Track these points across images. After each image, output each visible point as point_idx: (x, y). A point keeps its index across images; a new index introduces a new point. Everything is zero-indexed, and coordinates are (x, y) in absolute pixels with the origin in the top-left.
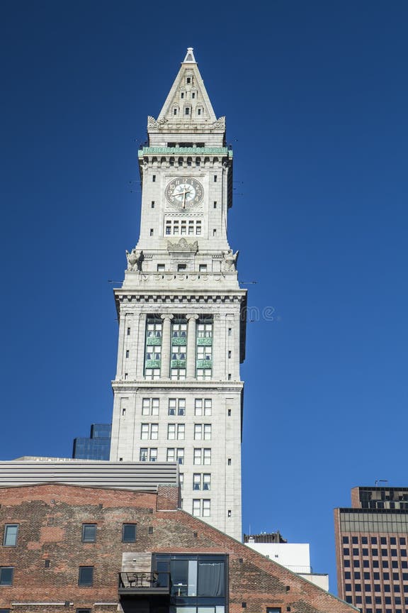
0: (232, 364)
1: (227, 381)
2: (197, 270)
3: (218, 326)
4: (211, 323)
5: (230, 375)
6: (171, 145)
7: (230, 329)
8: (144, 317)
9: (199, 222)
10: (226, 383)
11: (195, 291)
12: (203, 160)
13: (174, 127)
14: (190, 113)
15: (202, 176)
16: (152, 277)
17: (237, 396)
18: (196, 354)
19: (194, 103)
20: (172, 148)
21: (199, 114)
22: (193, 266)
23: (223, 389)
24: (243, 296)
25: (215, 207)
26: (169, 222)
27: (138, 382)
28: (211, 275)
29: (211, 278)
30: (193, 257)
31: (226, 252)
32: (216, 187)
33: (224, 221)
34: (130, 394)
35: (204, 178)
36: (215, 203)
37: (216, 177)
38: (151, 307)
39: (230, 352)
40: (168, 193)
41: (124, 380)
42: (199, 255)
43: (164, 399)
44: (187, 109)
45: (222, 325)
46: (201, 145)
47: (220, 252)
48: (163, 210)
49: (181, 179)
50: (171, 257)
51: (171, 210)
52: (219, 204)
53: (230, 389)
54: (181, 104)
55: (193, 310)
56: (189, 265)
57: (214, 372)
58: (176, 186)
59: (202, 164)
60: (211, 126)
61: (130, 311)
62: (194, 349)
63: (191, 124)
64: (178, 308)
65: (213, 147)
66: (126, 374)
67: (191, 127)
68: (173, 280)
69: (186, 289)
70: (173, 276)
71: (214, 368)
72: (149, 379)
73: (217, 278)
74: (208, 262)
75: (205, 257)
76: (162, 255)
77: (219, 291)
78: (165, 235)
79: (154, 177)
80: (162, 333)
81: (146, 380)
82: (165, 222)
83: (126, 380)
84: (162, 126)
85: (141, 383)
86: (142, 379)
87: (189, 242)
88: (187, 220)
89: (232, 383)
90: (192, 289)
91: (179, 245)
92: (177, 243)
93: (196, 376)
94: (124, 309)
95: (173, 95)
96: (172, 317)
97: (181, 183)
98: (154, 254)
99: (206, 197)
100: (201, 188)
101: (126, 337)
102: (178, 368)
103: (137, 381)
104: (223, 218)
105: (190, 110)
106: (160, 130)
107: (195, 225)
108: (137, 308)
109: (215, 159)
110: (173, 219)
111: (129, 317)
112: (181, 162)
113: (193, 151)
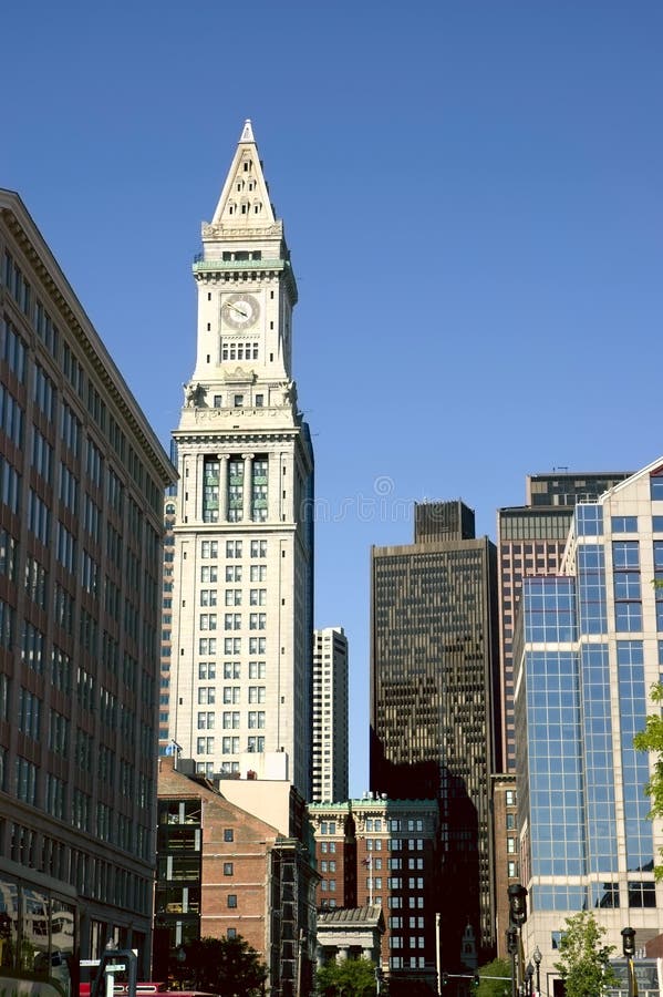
0: (287, 504)
1: (282, 522)
3: (273, 464)
4: (267, 462)
5: (284, 516)
6: (226, 256)
7: (285, 468)
8: (202, 458)
9: (256, 345)
10: (281, 525)
11: (250, 430)
12: (258, 274)
13: (230, 233)
14: (247, 211)
15: (258, 291)
16: (208, 414)
17: (290, 537)
19: (251, 198)
20: (228, 261)
21: (256, 212)
22: (250, 396)
23: (279, 531)
24: (297, 435)
25: (272, 328)
26: (225, 345)
27: (198, 527)
28: (267, 409)
29: (267, 413)
30: (249, 387)
31: (283, 381)
32: (273, 304)
33: (280, 345)
34: (190, 538)
35: (261, 294)
36: (272, 324)
37: (272, 293)
38: (208, 448)
39: (284, 492)
40: (224, 313)
41: (183, 525)
42: (256, 384)
43: (223, 542)
44: (244, 208)
45: (277, 465)
46: (257, 255)
47: (276, 380)
48: (219, 332)
49: (238, 295)
50: (228, 387)
51: (228, 332)
53: (284, 531)
54: (238, 200)
55: (248, 449)
56: (245, 396)
57: (269, 513)
58: (232, 304)
59: (258, 280)
60: (268, 231)
61: (188, 451)
62: (250, 488)
63: (247, 229)
64: (235, 448)
66: (186, 518)
67: (246, 233)
68: (229, 418)
69: (242, 427)
70: (229, 412)
71: (269, 509)
72: (208, 523)
73: (273, 412)
74: (265, 393)
75: (262, 386)
76: (218, 385)
77: (272, 430)
78: (223, 361)
79: (210, 295)
80: (219, 472)
81: (205, 524)
82: (222, 346)
83: (187, 525)
84: (216, 232)
85: (201, 526)
86: (202, 523)
87: (246, 370)
88: (244, 342)
89: (286, 525)
91: (234, 375)
92: (234, 371)
93: (252, 517)
94: (182, 450)
95: (229, 187)
96: (228, 456)
97: (237, 300)
98: (211, 385)
99: (261, 318)
100: (258, 306)
101: (185, 479)
102: (236, 509)
103: (197, 525)
104: (281, 340)
105: (247, 208)
106: (215, 237)
107: (252, 348)
108: (194, 449)
109: (272, 273)
110: (229, 342)
111: (187, 458)
112: (236, 277)
113: (249, 265)
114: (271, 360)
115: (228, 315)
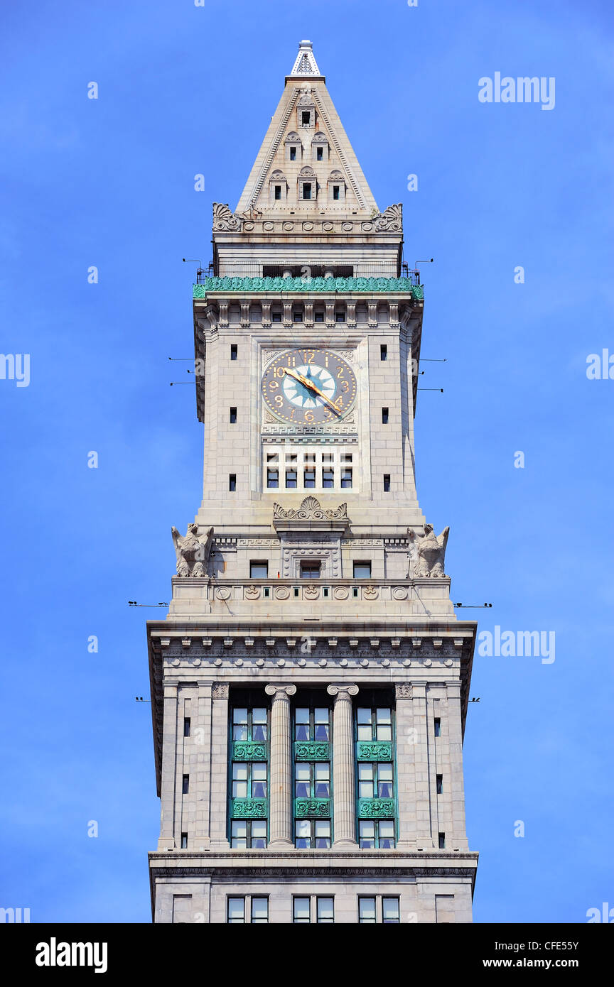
0: (448, 807)
1: (437, 850)
2: (348, 574)
3: (408, 712)
4: (391, 705)
5: (442, 836)
6: (272, 272)
7: (437, 721)
8: (224, 691)
10: (435, 856)
11: (348, 627)
12: (351, 307)
13: (279, 229)
14: (313, 194)
15: (350, 345)
16: (239, 592)
17: (461, 888)
18: (357, 781)
19: (322, 171)
20: (277, 280)
21: (336, 197)
22: (337, 562)
23: (428, 872)
24: (465, 639)
25: (385, 420)
27: (215, 856)
28: (385, 587)
29: (385, 593)
31: (420, 531)
32: (387, 372)
33: (408, 455)
34: (195, 886)
35: (355, 352)
36: (385, 412)
37: (384, 349)
38: (241, 671)
39: (439, 778)
40: (269, 387)
41: (178, 850)
42: (352, 537)
43: (280, 896)
44: (307, 188)
45: (417, 711)
47: (403, 531)
48: (258, 427)
49: (300, 354)
50: (283, 544)
51: (277, 427)
52: (395, 414)
53: (444, 872)
54: (292, 172)
55: (345, 675)
56: (327, 563)
57: (402, 827)
60: (368, 226)
61: (189, 675)
62: (350, 769)
63: (318, 223)
64: (309, 670)
65: (376, 276)
66: (184, 835)
67: (318, 229)
68: (293, 599)
69: (325, 620)
70: (292, 591)
71: (402, 817)
72: (241, 847)
73: (401, 593)
74: (376, 556)
75: (366, 542)
76: (259, 536)
77: (407, 627)
78: (266, 490)
79: (234, 349)
80: (269, 731)
81: (233, 851)
82: (265, 458)
83: (184, 851)
84: (249, 226)
85: (222, 856)
86: (224, 848)
87: (325, 507)
89: (449, 856)
90: (340, 621)
91: (301, 514)
92: (297, 508)
93: (358, 838)
94: (175, 672)
95: (270, 152)
96: (292, 690)
98: (241, 536)
99: (362, 396)
100: (350, 376)
101: (180, 741)
102: (313, 819)
103: (212, 851)
104: (407, 448)
105: (313, 189)
106: (244, 235)
108: (204, 671)
109: (383, 306)
111: (186, 692)
112: (298, 312)
113: (328, 288)
114: (387, 488)
115: (280, 391)
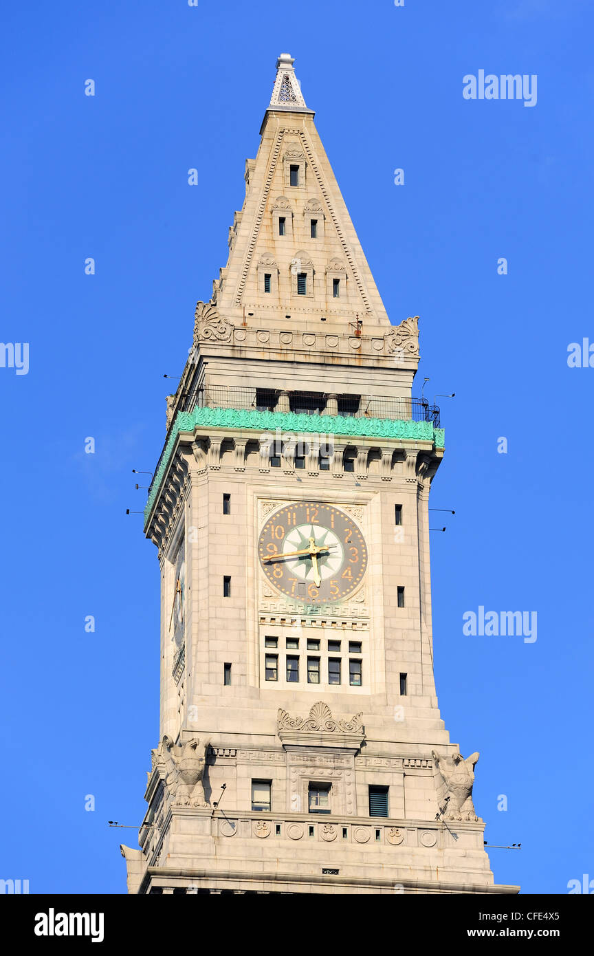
9: (355, 645)
26: (272, 640)
46: (349, 404)
58: (288, 530)
59: (359, 469)
88: (324, 637)
97: (302, 521)
107: (345, 654)
110: (283, 633)
